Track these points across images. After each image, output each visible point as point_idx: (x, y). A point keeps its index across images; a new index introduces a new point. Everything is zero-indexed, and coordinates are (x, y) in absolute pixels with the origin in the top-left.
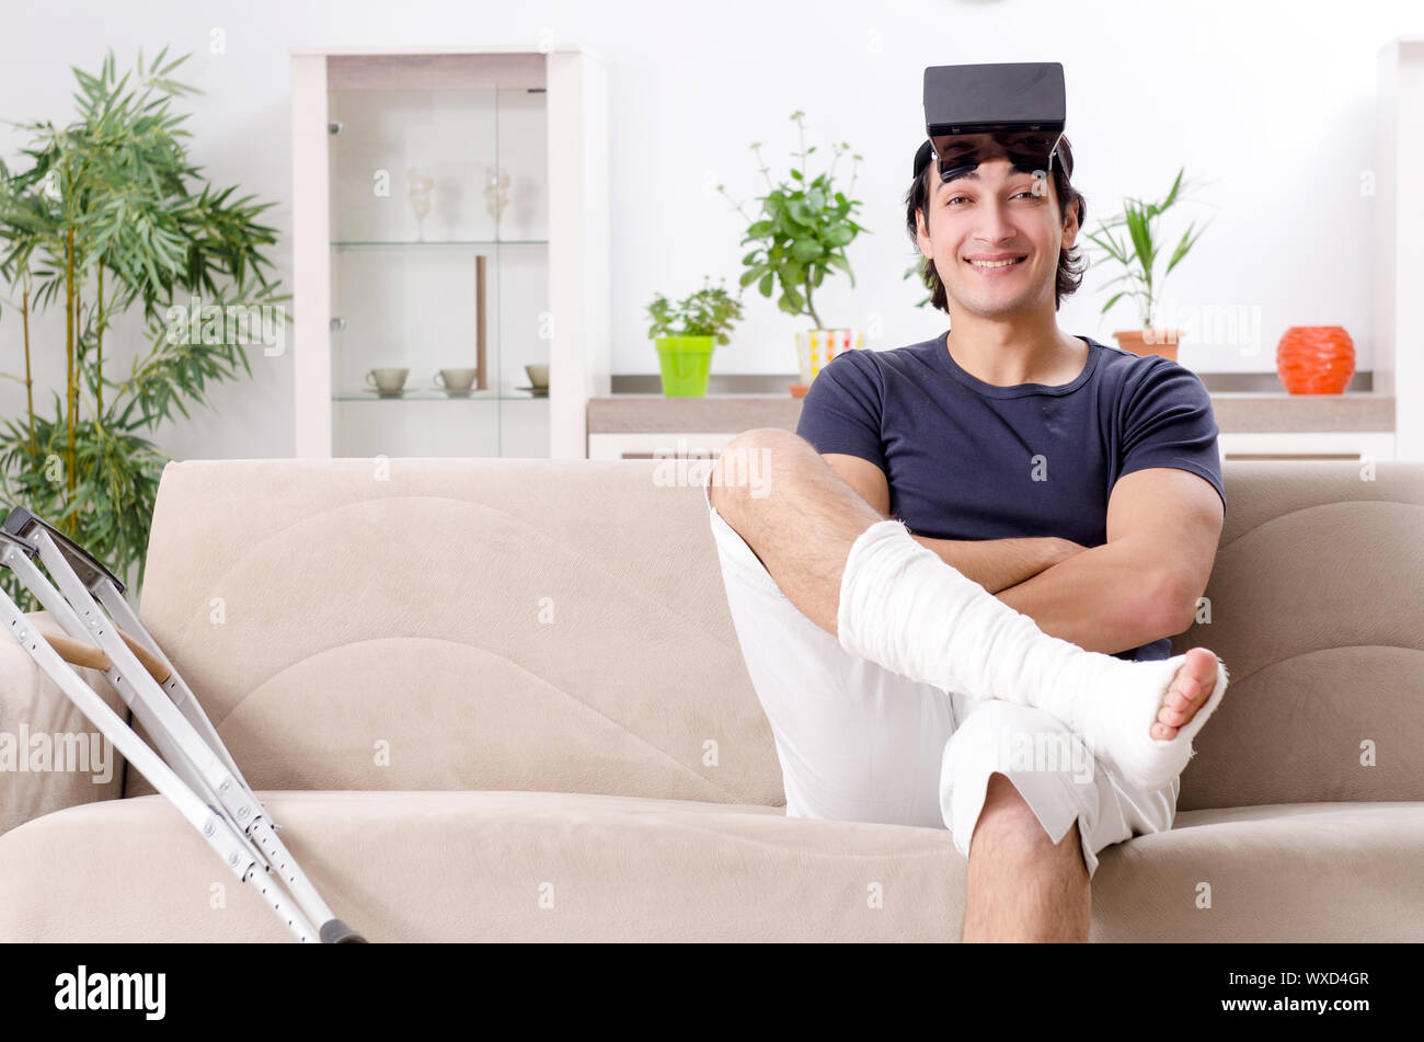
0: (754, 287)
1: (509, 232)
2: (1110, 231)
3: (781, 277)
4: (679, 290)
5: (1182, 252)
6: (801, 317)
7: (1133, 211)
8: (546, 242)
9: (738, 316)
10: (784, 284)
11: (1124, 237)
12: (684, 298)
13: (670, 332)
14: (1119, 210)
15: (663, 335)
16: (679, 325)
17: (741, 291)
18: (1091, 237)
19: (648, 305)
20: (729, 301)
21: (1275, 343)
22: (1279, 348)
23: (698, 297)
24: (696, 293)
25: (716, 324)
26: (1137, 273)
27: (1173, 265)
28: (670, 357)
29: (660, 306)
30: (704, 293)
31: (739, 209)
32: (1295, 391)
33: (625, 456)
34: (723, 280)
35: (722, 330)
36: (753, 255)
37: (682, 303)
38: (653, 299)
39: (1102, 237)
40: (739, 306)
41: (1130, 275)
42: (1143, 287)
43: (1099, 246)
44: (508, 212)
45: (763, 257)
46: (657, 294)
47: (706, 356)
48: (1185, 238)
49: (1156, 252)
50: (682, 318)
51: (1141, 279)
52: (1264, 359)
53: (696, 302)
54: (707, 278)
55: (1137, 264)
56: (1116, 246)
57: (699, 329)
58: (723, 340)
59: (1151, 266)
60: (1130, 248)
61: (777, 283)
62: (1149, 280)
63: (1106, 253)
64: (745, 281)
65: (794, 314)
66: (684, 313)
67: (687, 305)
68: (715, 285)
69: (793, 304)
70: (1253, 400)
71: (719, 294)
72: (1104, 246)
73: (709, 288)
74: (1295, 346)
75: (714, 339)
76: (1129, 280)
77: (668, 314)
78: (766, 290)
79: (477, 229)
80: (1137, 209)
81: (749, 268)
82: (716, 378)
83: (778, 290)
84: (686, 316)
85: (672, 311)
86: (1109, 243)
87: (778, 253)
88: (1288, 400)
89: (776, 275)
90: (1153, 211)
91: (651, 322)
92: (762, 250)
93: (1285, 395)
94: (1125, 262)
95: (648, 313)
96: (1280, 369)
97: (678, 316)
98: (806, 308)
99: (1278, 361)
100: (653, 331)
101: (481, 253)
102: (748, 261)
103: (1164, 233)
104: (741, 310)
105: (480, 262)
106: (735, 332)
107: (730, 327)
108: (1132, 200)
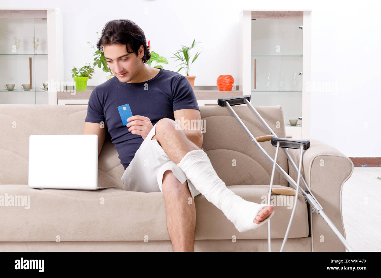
0: (97, 66)
1: (39, 52)
2: (179, 53)
3: (103, 63)
4: (79, 67)
5: (195, 58)
6: (108, 72)
7: (184, 48)
8: (47, 55)
9: (93, 72)
10: (104, 65)
11: (182, 54)
12: (80, 68)
13: (77, 76)
14: (181, 48)
15: (76, 76)
16: (79, 74)
17: (94, 66)
18: (175, 55)
19: (72, 70)
20: (91, 69)
21: (216, 79)
22: (217, 80)
23: (84, 68)
24: (83, 67)
25: (88, 74)
26: (185, 63)
27: (193, 61)
28: (78, 82)
29: (75, 70)
30: (85, 67)
31: (93, 47)
32: (221, 90)
33: (66, 104)
34: (90, 64)
35: (90, 75)
36: (96, 58)
37: (80, 69)
38: (73, 68)
39: (177, 55)
40: (93, 70)
41: (183, 63)
42: (187, 66)
43: (176, 57)
44: (39, 47)
45: (99, 58)
46: (74, 67)
47: (86, 81)
48: (196, 55)
49: (189, 58)
50: (80, 73)
51: (186, 64)
52: (214, 83)
53: (83, 69)
54: (86, 63)
55: (185, 61)
56: (181, 57)
57: (84, 75)
58: (90, 78)
59: (188, 61)
60: (184, 57)
61: (102, 64)
62: (188, 64)
63: (178, 58)
64: (95, 64)
65: (107, 72)
66: (80, 71)
67: (81, 69)
68: (88, 65)
69: (106, 70)
70: (211, 92)
71: (89, 67)
72: (178, 57)
73: (86, 66)
74: (221, 79)
75: (88, 77)
76: (183, 64)
77: (77, 72)
78: (100, 66)
79: (31, 52)
80: (185, 48)
81: (96, 61)
82: (88, 87)
83: (102, 66)
84: (81, 72)
85: (78, 71)
86: (179, 56)
87: (102, 57)
88: (219, 92)
89: (102, 63)
90: (188, 48)
91: (73, 73)
92: (99, 57)
93: (219, 91)
94: (183, 60)
95: (72, 72)
96: (217, 85)
97: (79, 72)
98: (109, 71)
99: (217, 83)
100: (73, 76)
101: (31, 57)
102: (95, 59)
103: (191, 54)
105: (30, 59)
106: (93, 76)
107: (92, 75)
108: (184, 46)
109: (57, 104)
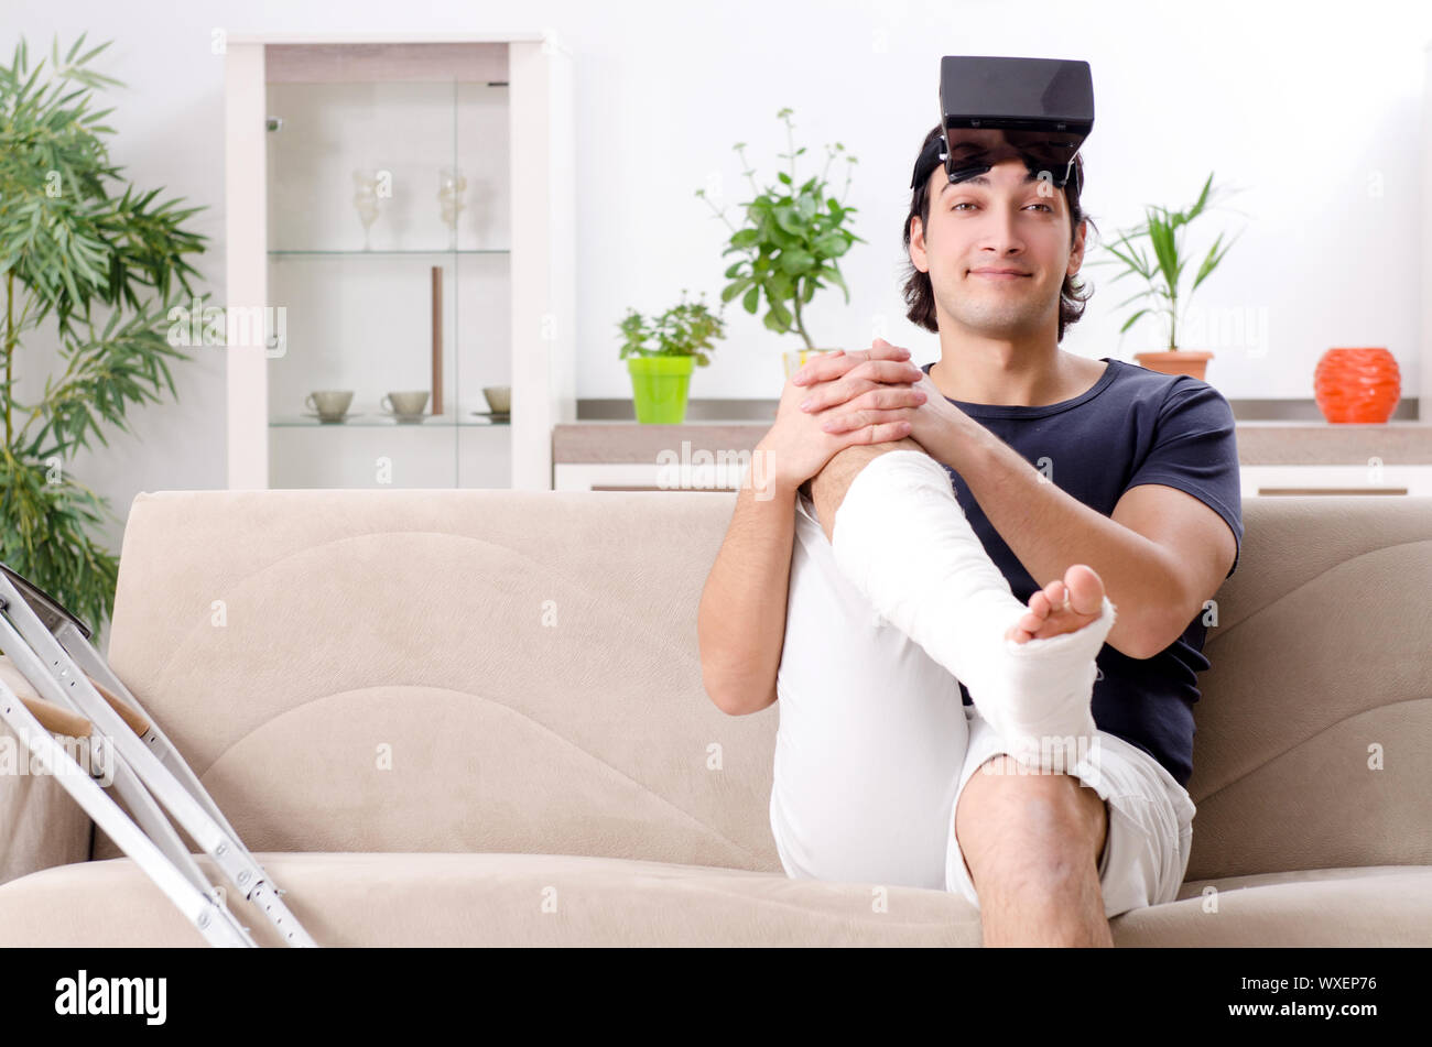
0: (738, 302)
1: (467, 242)
2: (1131, 242)
3: (767, 292)
4: (653, 308)
5: (1210, 267)
6: (789, 335)
7: (1156, 220)
8: (508, 252)
9: (719, 335)
10: (770, 299)
11: (1146, 248)
12: (660, 314)
13: (643, 352)
14: (1141, 219)
15: (636, 355)
16: (653, 344)
17: (723, 306)
18: (1110, 248)
19: (621, 322)
20: (710, 318)
21: (1312, 366)
22: (1317, 372)
23: (675, 313)
24: (673, 308)
25: (694, 343)
26: (1161, 289)
27: (1200, 280)
28: (642, 378)
29: (633, 324)
30: (682, 309)
31: (721, 216)
32: (1334, 420)
33: (595, 488)
34: (703, 294)
35: (701, 350)
36: (737, 266)
37: (656, 320)
38: (624, 316)
39: (1123, 248)
40: (720, 323)
41: (1153, 291)
42: (1166, 303)
43: (1115, 258)
44: (464, 219)
45: (747, 269)
46: (629, 309)
47: (684, 378)
48: (1214, 251)
49: (1182, 266)
50: (657, 336)
51: (1165, 294)
52: (1300, 384)
53: (672, 318)
54: (685, 292)
55: (1160, 278)
56: (1137, 259)
57: (677, 349)
58: (703, 361)
59: (1176, 282)
60: (1153, 261)
61: (762, 298)
62: (1173, 296)
63: (1127, 267)
64: (727, 295)
65: (781, 332)
66: (660, 330)
67: (663, 321)
68: (693, 299)
69: (781, 322)
70: (1291, 430)
71: (699, 310)
72: (1125, 259)
73: (687, 304)
74: (1336, 371)
75: (693, 360)
76: (1152, 296)
77: (642, 332)
78: (751, 306)
79: (430, 236)
80: (1162, 219)
81: (732, 281)
82: (694, 403)
83: (764, 306)
84: (662, 335)
85: (647, 328)
86: (1131, 257)
87: (764, 264)
88: (1326, 430)
89: (762, 289)
90: (1180, 219)
91: (624, 341)
92: (746, 262)
93: (1323, 424)
94: (1147, 276)
95: (619, 331)
96: (1317, 395)
97: (653, 333)
98: (794, 326)
99: (1316, 386)
100: (625, 350)
101: (438, 264)
102: (731, 273)
103: (1192, 244)
104: (722, 327)
105: (436, 274)
106: (716, 352)
107: (710, 347)
108: (1156, 208)
109: (553, 488)
